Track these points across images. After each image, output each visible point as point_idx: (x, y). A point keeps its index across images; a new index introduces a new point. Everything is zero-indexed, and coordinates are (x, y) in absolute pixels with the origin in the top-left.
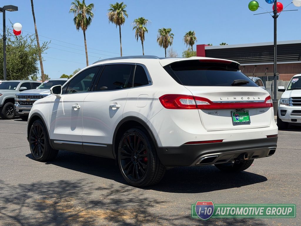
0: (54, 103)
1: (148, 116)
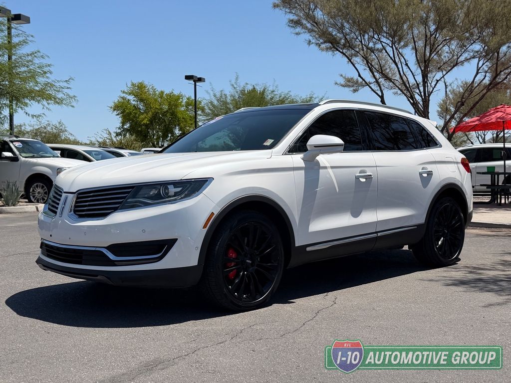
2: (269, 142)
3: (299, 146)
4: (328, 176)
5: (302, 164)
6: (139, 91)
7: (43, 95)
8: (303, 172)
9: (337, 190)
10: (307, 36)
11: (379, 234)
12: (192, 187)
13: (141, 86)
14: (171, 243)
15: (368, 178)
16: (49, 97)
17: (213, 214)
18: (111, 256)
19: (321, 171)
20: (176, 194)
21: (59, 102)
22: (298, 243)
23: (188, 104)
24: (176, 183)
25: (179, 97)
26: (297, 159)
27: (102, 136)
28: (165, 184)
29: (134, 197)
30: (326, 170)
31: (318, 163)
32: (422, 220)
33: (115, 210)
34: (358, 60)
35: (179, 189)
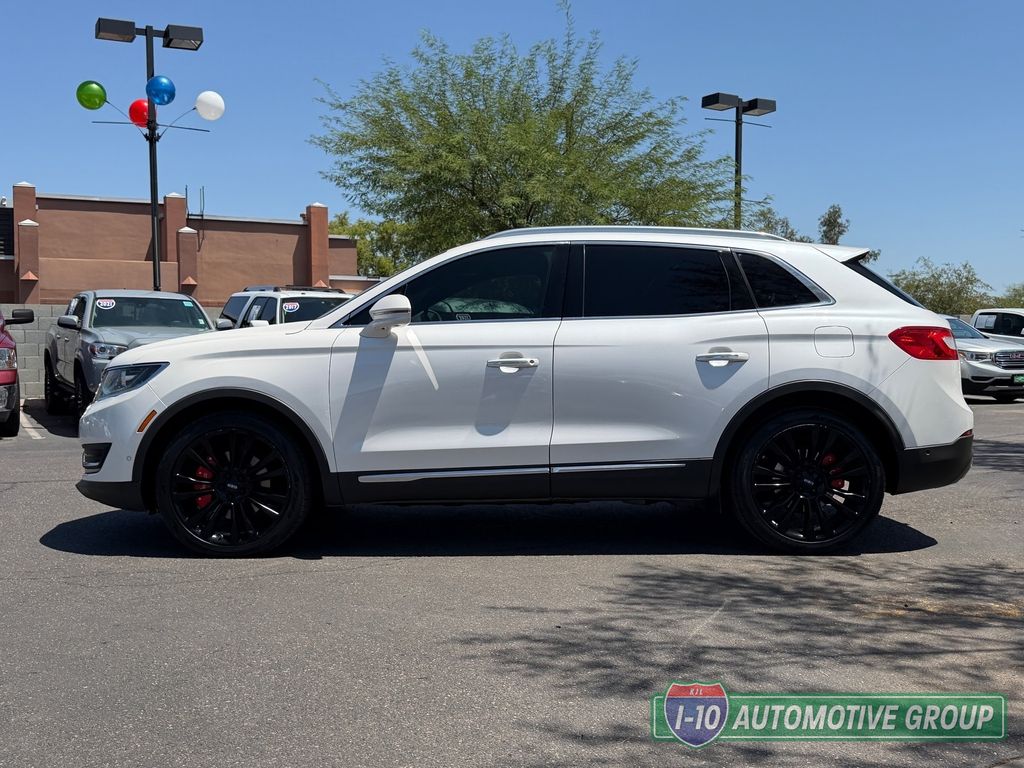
0: (355, 354)
1: (871, 376)
4: (413, 362)
5: (357, 343)
8: (353, 355)
9: (436, 387)
11: (556, 470)
12: (143, 374)
14: (107, 449)
15: (528, 366)
17: (154, 412)
19: (397, 354)
20: (127, 383)
22: (336, 468)
24: (129, 369)
30: (411, 352)
31: (393, 339)
32: (708, 452)
35: (130, 378)
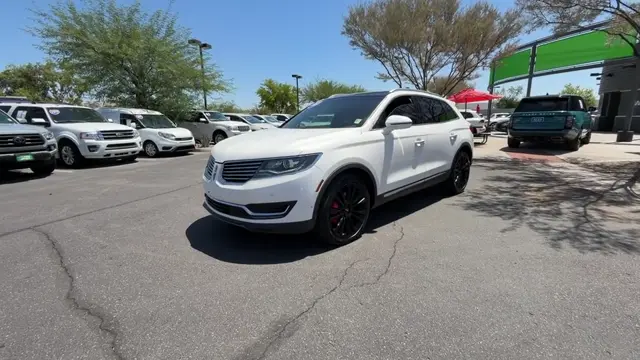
2: (358, 121)
3: (380, 124)
5: (383, 137)
6: (270, 84)
7: (219, 88)
8: (383, 143)
10: (361, 50)
12: (307, 160)
13: (270, 82)
14: (292, 204)
15: (422, 143)
16: (222, 89)
17: (323, 180)
18: (250, 212)
19: (394, 141)
20: (295, 166)
21: (227, 91)
22: (379, 193)
23: (294, 90)
24: (295, 158)
25: (288, 87)
26: (379, 133)
27: (251, 107)
28: (287, 159)
29: (263, 169)
31: (392, 135)
32: (449, 167)
33: (250, 178)
34: (388, 64)
35: (296, 163)
